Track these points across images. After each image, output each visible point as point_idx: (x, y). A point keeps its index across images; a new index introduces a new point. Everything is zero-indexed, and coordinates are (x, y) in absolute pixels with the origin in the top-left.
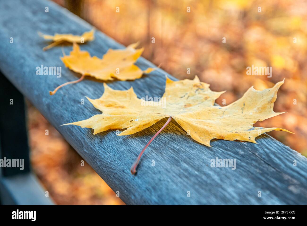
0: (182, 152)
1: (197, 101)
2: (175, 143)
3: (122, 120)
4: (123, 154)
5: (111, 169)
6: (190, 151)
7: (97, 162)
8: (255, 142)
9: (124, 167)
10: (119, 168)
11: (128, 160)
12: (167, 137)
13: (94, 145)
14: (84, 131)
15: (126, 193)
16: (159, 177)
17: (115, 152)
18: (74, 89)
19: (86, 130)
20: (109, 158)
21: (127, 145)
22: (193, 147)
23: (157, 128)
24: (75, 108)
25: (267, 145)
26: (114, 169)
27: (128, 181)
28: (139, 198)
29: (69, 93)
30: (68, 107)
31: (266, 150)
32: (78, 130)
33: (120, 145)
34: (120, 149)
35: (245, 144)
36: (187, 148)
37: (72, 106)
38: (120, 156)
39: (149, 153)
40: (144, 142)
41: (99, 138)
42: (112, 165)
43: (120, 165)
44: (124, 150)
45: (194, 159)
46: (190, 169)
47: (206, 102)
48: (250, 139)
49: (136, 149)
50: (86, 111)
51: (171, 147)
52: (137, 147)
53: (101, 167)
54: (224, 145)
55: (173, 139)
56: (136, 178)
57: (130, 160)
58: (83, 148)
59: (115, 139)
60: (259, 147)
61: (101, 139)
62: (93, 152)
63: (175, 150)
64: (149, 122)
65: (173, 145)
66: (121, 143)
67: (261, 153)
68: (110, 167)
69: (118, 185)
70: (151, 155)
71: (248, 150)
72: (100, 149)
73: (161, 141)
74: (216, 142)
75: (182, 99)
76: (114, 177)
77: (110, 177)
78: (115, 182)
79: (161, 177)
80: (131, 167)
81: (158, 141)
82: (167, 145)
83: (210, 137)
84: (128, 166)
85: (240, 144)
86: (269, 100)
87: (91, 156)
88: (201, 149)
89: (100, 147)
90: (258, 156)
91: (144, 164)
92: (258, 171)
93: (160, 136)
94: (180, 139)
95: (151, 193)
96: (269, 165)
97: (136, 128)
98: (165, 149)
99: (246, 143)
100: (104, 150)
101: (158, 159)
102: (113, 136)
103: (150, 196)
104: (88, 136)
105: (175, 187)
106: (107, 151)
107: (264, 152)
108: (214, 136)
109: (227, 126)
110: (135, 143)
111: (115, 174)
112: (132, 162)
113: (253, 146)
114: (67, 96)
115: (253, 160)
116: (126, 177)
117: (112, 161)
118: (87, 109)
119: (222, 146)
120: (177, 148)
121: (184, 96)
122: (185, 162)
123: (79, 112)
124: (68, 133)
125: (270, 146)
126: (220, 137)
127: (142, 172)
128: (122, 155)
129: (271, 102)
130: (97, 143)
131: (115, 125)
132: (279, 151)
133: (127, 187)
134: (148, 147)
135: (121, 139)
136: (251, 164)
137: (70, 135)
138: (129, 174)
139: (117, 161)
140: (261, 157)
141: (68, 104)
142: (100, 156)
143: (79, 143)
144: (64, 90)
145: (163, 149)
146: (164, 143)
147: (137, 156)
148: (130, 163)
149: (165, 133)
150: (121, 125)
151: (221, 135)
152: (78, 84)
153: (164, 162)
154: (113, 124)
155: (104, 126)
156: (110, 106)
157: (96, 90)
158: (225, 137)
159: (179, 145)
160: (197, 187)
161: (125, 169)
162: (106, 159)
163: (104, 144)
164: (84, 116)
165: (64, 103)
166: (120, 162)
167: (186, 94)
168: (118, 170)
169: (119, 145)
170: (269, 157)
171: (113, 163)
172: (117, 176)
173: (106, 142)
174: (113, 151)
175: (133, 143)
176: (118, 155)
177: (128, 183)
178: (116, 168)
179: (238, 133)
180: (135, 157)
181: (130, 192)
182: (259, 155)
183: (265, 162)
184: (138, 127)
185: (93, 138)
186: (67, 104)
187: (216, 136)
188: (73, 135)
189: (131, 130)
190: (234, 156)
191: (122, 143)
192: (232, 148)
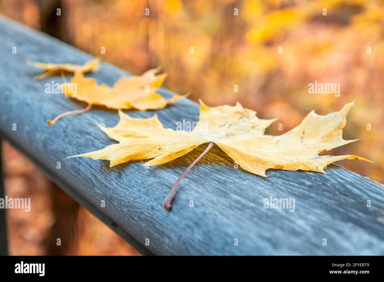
0: (229, 183)
1: (242, 130)
2: (219, 174)
3: (148, 148)
4: (151, 187)
5: (135, 208)
6: (240, 182)
7: (114, 204)
8: (324, 172)
9: (153, 203)
10: (147, 205)
11: (159, 195)
12: (208, 168)
13: (110, 181)
14: (94, 166)
15: (157, 236)
16: (203, 210)
17: (140, 186)
18: (79, 119)
19: (97, 164)
20: (131, 194)
21: (156, 176)
22: (244, 177)
23: (193, 158)
24: (82, 141)
25: (341, 176)
26: (140, 207)
27: (160, 220)
28: (175, 239)
29: (72, 124)
30: (72, 139)
31: (339, 180)
32: (87, 166)
33: (146, 178)
34: (147, 182)
35: (311, 174)
36: (236, 179)
37: (78, 138)
38: (148, 191)
39: (186, 184)
40: (178, 173)
41: (117, 172)
42: (136, 204)
43: (148, 201)
44: (152, 183)
45: (247, 190)
46: (244, 201)
47: (254, 131)
48: (317, 169)
49: (169, 181)
50: (97, 142)
51: (214, 178)
52: (169, 179)
53: (120, 209)
54: (284, 175)
55: (215, 169)
56: (171, 214)
57: (160, 193)
58: (94, 189)
59: (139, 171)
60: (330, 177)
61: (119, 173)
62: (109, 191)
63: (221, 181)
64: (184, 148)
65: (217, 176)
66: (147, 175)
67: (335, 184)
68: (133, 206)
69: (145, 227)
70: (189, 186)
71: (316, 180)
72: (119, 185)
73: (200, 172)
74: (273, 173)
75: (222, 128)
76: (138, 219)
77: (134, 220)
78: (140, 225)
79: (205, 211)
80: (162, 202)
81: (196, 172)
82: (209, 176)
83: (265, 167)
84: (159, 201)
85: (305, 175)
86: (336, 126)
87: (105, 197)
88: (255, 180)
89: (119, 183)
90: (330, 187)
91: (181, 197)
92: (333, 202)
93: (199, 167)
94: (225, 169)
95: (193, 230)
96: (346, 195)
97: (167, 156)
98: (207, 181)
99: (313, 173)
100: (124, 186)
101: (200, 191)
102: (136, 167)
103: (192, 235)
104: (101, 172)
105: (225, 220)
106: (129, 187)
107: (337, 182)
108: (270, 165)
109: (285, 155)
110: (167, 174)
111: (141, 214)
112: (165, 195)
113: (322, 176)
114: (70, 127)
115: (324, 190)
116: (156, 216)
117: (136, 198)
118: (99, 140)
119: (281, 177)
120: (222, 179)
121: (225, 125)
122: (235, 193)
123: (87, 144)
124: (73, 173)
125: (345, 176)
126: (278, 167)
127: (179, 207)
128: (150, 189)
129: (339, 129)
130: (115, 178)
131: (138, 155)
132: (357, 181)
133: (158, 228)
134: (183, 178)
135: (147, 171)
136: (323, 195)
137: (75, 174)
138: (161, 211)
139: (144, 197)
140: (335, 187)
141: (72, 136)
142: (118, 194)
143: (89, 183)
144: (66, 121)
145: (204, 181)
146: (204, 174)
147: (171, 188)
148: (162, 198)
149: (204, 164)
150: (146, 155)
151: (279, 164)
152: (84, 115)
153: (208, 194)
154: (136, 154)
155: (124, 156)
156: (128, 136)
157: (108, 120)
158: (284, 166)
159: (225, 176)
160: (255, 219)
161: (154, 206)
162: (127, 197)
163: (124, 178)
164: (94, 148)
165: (66, 136)
166: (147, 197)
167: (227, 122)
168: (145, 208)
169: (144, 177)
170: (344, 187)
171: (138, 200)
172: (143, 216)
173: (127, 176)
174: (138, 185)
175: (164, 175)
176: (145, 189)
177: (160, 222)
178: (142, 206)
179: (302, 162)
180: (169, 190)
181: (162, 233)
182: (331, 185)
183: (340, 193)
184: (170, 156)
185: (108, 174)
186: (70, 137)
187: (272, 166)
188: (79, 175)
189: (160, 159)
190: (299, 187)
191: (149, 175)
192: (294, 179)
